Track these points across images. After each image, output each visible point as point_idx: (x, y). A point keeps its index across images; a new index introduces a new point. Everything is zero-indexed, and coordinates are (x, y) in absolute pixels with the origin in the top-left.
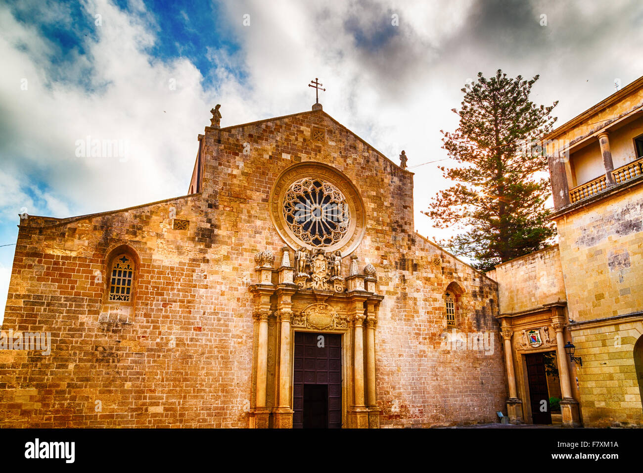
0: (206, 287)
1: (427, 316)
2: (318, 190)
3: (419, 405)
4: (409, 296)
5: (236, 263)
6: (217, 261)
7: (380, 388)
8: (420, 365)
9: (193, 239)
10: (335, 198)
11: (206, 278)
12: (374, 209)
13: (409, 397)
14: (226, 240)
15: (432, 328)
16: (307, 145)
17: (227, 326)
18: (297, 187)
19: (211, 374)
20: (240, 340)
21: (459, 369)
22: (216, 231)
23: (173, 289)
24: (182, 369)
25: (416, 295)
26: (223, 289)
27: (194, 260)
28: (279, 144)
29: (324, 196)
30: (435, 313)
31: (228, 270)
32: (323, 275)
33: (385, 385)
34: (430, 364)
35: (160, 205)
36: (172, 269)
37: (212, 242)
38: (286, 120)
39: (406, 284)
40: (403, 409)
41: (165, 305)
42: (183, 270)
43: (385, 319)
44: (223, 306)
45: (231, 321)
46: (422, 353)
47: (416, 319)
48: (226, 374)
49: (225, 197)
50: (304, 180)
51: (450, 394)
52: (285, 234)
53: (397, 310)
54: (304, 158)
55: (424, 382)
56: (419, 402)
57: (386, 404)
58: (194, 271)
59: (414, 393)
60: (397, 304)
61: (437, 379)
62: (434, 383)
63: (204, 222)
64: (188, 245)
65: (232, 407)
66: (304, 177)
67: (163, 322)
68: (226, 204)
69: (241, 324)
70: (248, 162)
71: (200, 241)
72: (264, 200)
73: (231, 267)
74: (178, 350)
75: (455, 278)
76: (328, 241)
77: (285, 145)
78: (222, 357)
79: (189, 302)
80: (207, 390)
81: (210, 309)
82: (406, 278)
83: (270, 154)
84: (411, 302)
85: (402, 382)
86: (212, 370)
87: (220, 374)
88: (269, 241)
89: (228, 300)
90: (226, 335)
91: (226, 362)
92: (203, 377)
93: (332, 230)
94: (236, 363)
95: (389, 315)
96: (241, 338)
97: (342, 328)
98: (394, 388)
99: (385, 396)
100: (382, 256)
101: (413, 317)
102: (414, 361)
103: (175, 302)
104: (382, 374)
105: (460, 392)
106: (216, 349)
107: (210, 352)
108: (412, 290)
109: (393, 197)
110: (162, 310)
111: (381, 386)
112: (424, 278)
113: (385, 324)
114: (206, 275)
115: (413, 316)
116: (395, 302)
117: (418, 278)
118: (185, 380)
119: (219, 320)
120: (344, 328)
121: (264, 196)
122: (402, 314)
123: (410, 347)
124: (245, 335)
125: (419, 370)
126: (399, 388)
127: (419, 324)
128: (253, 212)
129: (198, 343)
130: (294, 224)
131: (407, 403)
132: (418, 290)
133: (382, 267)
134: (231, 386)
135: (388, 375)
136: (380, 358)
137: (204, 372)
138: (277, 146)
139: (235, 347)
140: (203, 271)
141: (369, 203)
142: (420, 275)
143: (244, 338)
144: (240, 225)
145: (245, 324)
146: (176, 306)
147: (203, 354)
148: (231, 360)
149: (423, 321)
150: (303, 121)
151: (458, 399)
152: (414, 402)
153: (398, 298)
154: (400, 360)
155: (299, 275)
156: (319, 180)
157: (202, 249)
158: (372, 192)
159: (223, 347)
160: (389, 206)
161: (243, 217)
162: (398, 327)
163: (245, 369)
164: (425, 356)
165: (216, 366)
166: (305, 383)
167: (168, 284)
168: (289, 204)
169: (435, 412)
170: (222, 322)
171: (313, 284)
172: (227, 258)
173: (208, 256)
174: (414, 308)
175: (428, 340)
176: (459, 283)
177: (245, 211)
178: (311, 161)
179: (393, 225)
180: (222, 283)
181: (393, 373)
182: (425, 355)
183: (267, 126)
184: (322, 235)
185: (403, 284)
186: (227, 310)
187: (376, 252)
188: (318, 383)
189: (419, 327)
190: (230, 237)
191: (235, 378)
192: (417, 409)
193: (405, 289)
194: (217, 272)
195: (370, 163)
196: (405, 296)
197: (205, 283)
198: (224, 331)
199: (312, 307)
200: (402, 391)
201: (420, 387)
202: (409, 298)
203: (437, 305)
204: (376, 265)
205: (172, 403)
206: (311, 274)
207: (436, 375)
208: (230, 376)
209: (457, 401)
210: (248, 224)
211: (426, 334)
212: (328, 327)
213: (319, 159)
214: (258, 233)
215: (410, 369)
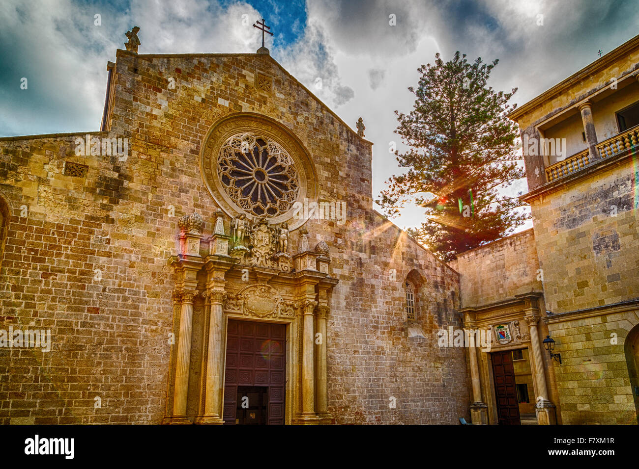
0: (108, 255)
1: (385, 307)
2: (261, 149)
3: (376, 411)
4: (366, 282)
5: (152, 227)
6: (126, 222)
7: (331, 390)
8: (377, 364)
9: (92, 191)
10: (282, 161)
11: (109, 243)
12: (327, 179)
13: (365, 402)
14: (140, 195)
15: (391, 321)
16: (250, 93)
17: (136, 307)
18: (235, 143)
19: (111, 372)
20: (154, 327)
21: (419, 369)
22: (126, 183)
23: (59, 255)
24: (67, 364)
25: (373, 282)
26: (133, 258)
27: (92, 218)
28: (215, 86)
29: (269, 157)
30: (394, 304)
31: (141, 235)
32: (266, 250)
33: (337, 388)
34: (388, 362)
35: (45, 140)
36: (60, 227)
37: (120, 196)
38: (225, 59)
39: (363, 269)
40: (358, 417)
41: (45, 276)
42: (76, 229)
43: (338, 308)
44: (131, 282)
45: (142, 302)
46: (380, 350)
47: (374, 310)
48: (132, 372)
49: (140, 142)
50: (245, 134)
51: (409, 399)
52: (219, 196)
53: (352, 298)
54: (246, 108)
55: (382, 385)
56: (376, 408)
57: (338, 411)
58: (91, 232)
59: (371, 397)
60: (352, 291)
61: (396, 381)
62: (393, 386)
63: (109, 169)
64: (84, 198)
65: (140, 416)
66: (245, 131)
67: (41, 299)
68: (141, 150)
69: (156, 306)
70: (173, 101)
71: (103, 194)
72: (194, 152)
73: (146, 232)
74: (62, 339)
75: (416, 265)
76: (272, 211)
77: (223, 88)
78: (127, 349)
79: (82, 273)
80: (104, 393)
81: (114, 284)
82: (363, 262)
83: (203, 96)
84: (368, 290)
85: (358, 384)
86: (111, 366)
87: (124, 372)
88: (199, 203)
89: (139, 273)
90: (134, 320)
91: (133, 357)
92: (98, 376)
93: (277, 198)
94: (147, 358)
95: (343, 303)
96: (156, 324)
97: (287, 316)
98: (348, 391)
99: (337, 401)
100: (337, 234)
101: (370, 307)
102: (370, 359)
103: (60, 272)
104: (334, 374)
105: (421, 396)
106: (119, 339)
107: (110, 342)
108: (370, 276)
109: (349, 167)
110: (41, 281)
111: (333, 388)
112: (382, 262)
113: (339, 314)
114: (109, 240)
115: (370, 305)
116: (350, 288)
117: (376, 263)
118: (71, 379)
119: (125, 299)
120: (291, 317)
121: (193, 147)
122: (358, 303)
123: (366, 343)
124: (161, 321)
125: (376, 369)
126: (354, 391)
127: (376, 315)
128: (178, 165)
129: (93, 330)
130: (230, 186)
131: (363, 409)
132: (376, 277)
133: (335, 246)
134: (139, 387)
135: (342, 375)
136: (333, 354)
137: (100, 369)
138: (212, 88)
139: (146, 337)
140: (104, 234)
141: (322, 171)
142: (378, 259)
143: (160, 324)
144: (160, 179)
145: (161, 306)
146: (62, 278)
147: (100, 344)
148: (140, 353)
149: (381, 313)
150: (245, 64)
151: (419, 403)
152: (370, 408)
153: (353, 284)
154: (355, 357)
155: (235, 248)
156: (263, 137)
157: (105, 205)
158: (326, 158)
159: (129, 335)
160: (345, 176)
161: (164, 169)
162: (353, 318)
163: (160, 366)
164: (384, 354)
165: (118, 361)
166: (240, 384)
167: (52, 247)
168: (225, 162)
169: (394, 419)
170: (130, 302)
171: (254, 261)
172: (140, 219)
173: (112, 215)
174: (371, 297)
175: (386, 335)
176: (420, 271)
177: (167, 162)
178: (253, 112)
179: (349, 199)
180: (132, 251)
181: (346, 373)
182: (383, 352)
183: (200, 62)
184: (265, 203)
185: (359, 268)
186: (137, 287)
187: (329, 229)
188: (256, 385)
189: (376, 319)
190: (145, 193)
191: (145, 377)
192: (374, 416)
193: (362, 274)
194: (125, 237)
195: (324, 125)
196: (361, 282)
197: (108, 250)
198: (131, 315)
199: (251, 289)
200: (357, 394)
201: (377, 390)
202: (366, 284)
203: (397, 295)
204: (329, 244)
205: (48, 412)
206: (251, 247)
207: (395, 376)
208: (138, 375)
209: (417, 406)
210: (171, 180)
211: (385, 328)
212: (271, 315)
213: (264, 111)
214: (183, 191)
215: (367, 368)
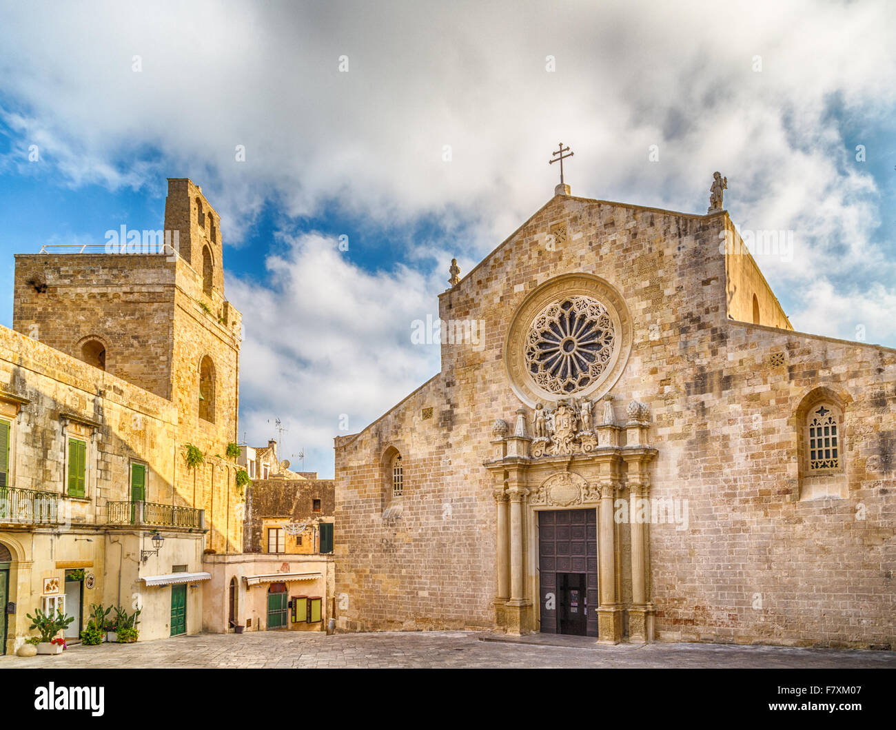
0: (451, 473)
1: (750, 463)
2: (567, 313)
3: (729, 607)
4: (712, 435)
5: (475, 441)
6: (459, 443)
7: (659, 579)
8: (733, 545)
9: (437, 426)
10: (593, 314)
11: (450, 464)
12: (646, 311)
13: (711, 594)
14: (465, 417)
15: (762, 483)
16: (544, 259)
17: (471, 511)
18: (540, 322)
19: (462, 562)
20: (484, 526)
21: (823, 549)
22: (456, 411)
23: (426, 480)
24: (438, 557)
25: (726, 430)
26: (466, 472)
27: (440, 447)
28: (510, 275)
29: (577, 319)
30: (769, 455)
31: (469, 451)
32: (565, 433)
33: (667, 576)
34: (754, 542)
35: (410, 399)
36: (424, 460)
37: (453, 424)
38: (516, 238)
39: (706, 416)
40: (700, 612)
41: (422, 497)
42: (432, 459)
43: (667, 478)
44: (467, 491)
45: (475, 506)
46: (738, 526)
47: (727, 471)
48: (474, 562)
49: (460, 369)
50: (548, 307)
51: (797, 594)
52: (528, 391)
53: (689, 462)
54: (541, 278)
55: (740, 573)
56: (729, 603)
57: (669, 603)
58: (440, 459)
59: (721, 588)
60: (688, 452)
61: (770, 568)
62: (762, 574)
63: (444, 404)
64: (434, 433)
65: (482, 595)
66: (547, 304)
67: (422, 514)
68: (461, 377)
69: (484, 508)
70: (478, 316)
71: (443, 426)
72: (498, 357)
73: (471, 447)
74: (434, 540)
75: (824, 379)
76: (584, 382)
77: (518, 272)
78: (470, 545)
79: (439, 491)
80: (459, 577)
81: (457, 495)
82: (706, 406)
83: (501, 294)
84: (716, 445)
85: (698, 571)
86: (462, 557)
87: (469, 561)
88: (507, 406)
89: (471, 483)
90: (472, 522)
91: (473, 548)
92: (455, 564)
93: (588, 363)
94: (482, 551)
95: (675, 471)
96: (485, 523)
98: (683, 580)
99: (667, 591)
100: (662, 381)
101: (720, 468)
102: (722, 538)
103: (429, 493)
104: (662, 560)
105: (824, 590)
106: (464, 537)
107: (459, 540)
108: (720, 424)
109: (682, 275)
110: (420, 502)
111: (660, 576)
112: (746, 397)
113: (668, 486)
114: (450, 461)
115: (721, 466)
116: (686, 449)
117: (732, 401)
118: (442, 567)
119: (465, 506)
120: (596, 501)
121: (497, 352)
122: (698, 466)
123: (713, 518)
124: (489, 519)
125: (731, 552)
126: (692, 581)
127: (731, 478)
128: (487, 377)
129: (449, 531)
130: (539, 372)
131: (707, 603)
132: (731, 421)
133: (661, 399)
134: (479, 573)
135: (673, 561)
136: (659, 536)
137: (456, 559)
138: (508, 280)
139: (480, 533)
140: (447, 458)
141: (637, 304)
142: (737, 393)
143: (488, 523)
144: (476, 397)
145: (488, 507)
146: (429, 497)
147: (454, 541)
148: (477, 547)
149: (740, 473)
150: (536, 226)
151: (820, 602)
152: (720, 602)
153: (691, 443)
154: (694, 538)
156: (568, 298)
157: (445, 434)
158: (643, 282)
159: (469, 535)
160: (675, 292)
161: (478, 386)
162: (691, 488)
163: (490, 556)
164: (746, 531)
165: (465, 554)
166: (559, 571)
167: (423, 476)
168: (532, 349)
169: (763, 619)
170: (467, 508)
171: (555, 449)
172: (467, 438)
173: (450, 441)
174: (722, 453)
175: (751, 504)
176: (833, 387)
177: (480, 378)
178: (549, 278)
179: (681, 323)
180: (465, 466)
181: (680, 558)
182: (744, 528)
183: (495, 260)
184: (574, 375)
185: (701, 417)
186: (471, 494)
187: (651, 378)
188: (573, 572)
189: (732, 483)
190: (468, 414)
191: (482, 565)
192: (726, 613)
193: (705, 424)
194: (459, 456)
195: (638, 236)
196: (704, 437)
197: (451, 470)
198: (470, 518)
200: (697, 584)
201: (731, 580)
202: (713, 437)
203: (774, 439)
204: (651, 399)
205: (434, 589)
207: (768, 560)
208: (478, 564)
209: (815, 605)
210: (484, 393)
211: (748, 494)
212: (574, 502)
213: (561, 270)
214: (494, 400)
215: (713, 551)
